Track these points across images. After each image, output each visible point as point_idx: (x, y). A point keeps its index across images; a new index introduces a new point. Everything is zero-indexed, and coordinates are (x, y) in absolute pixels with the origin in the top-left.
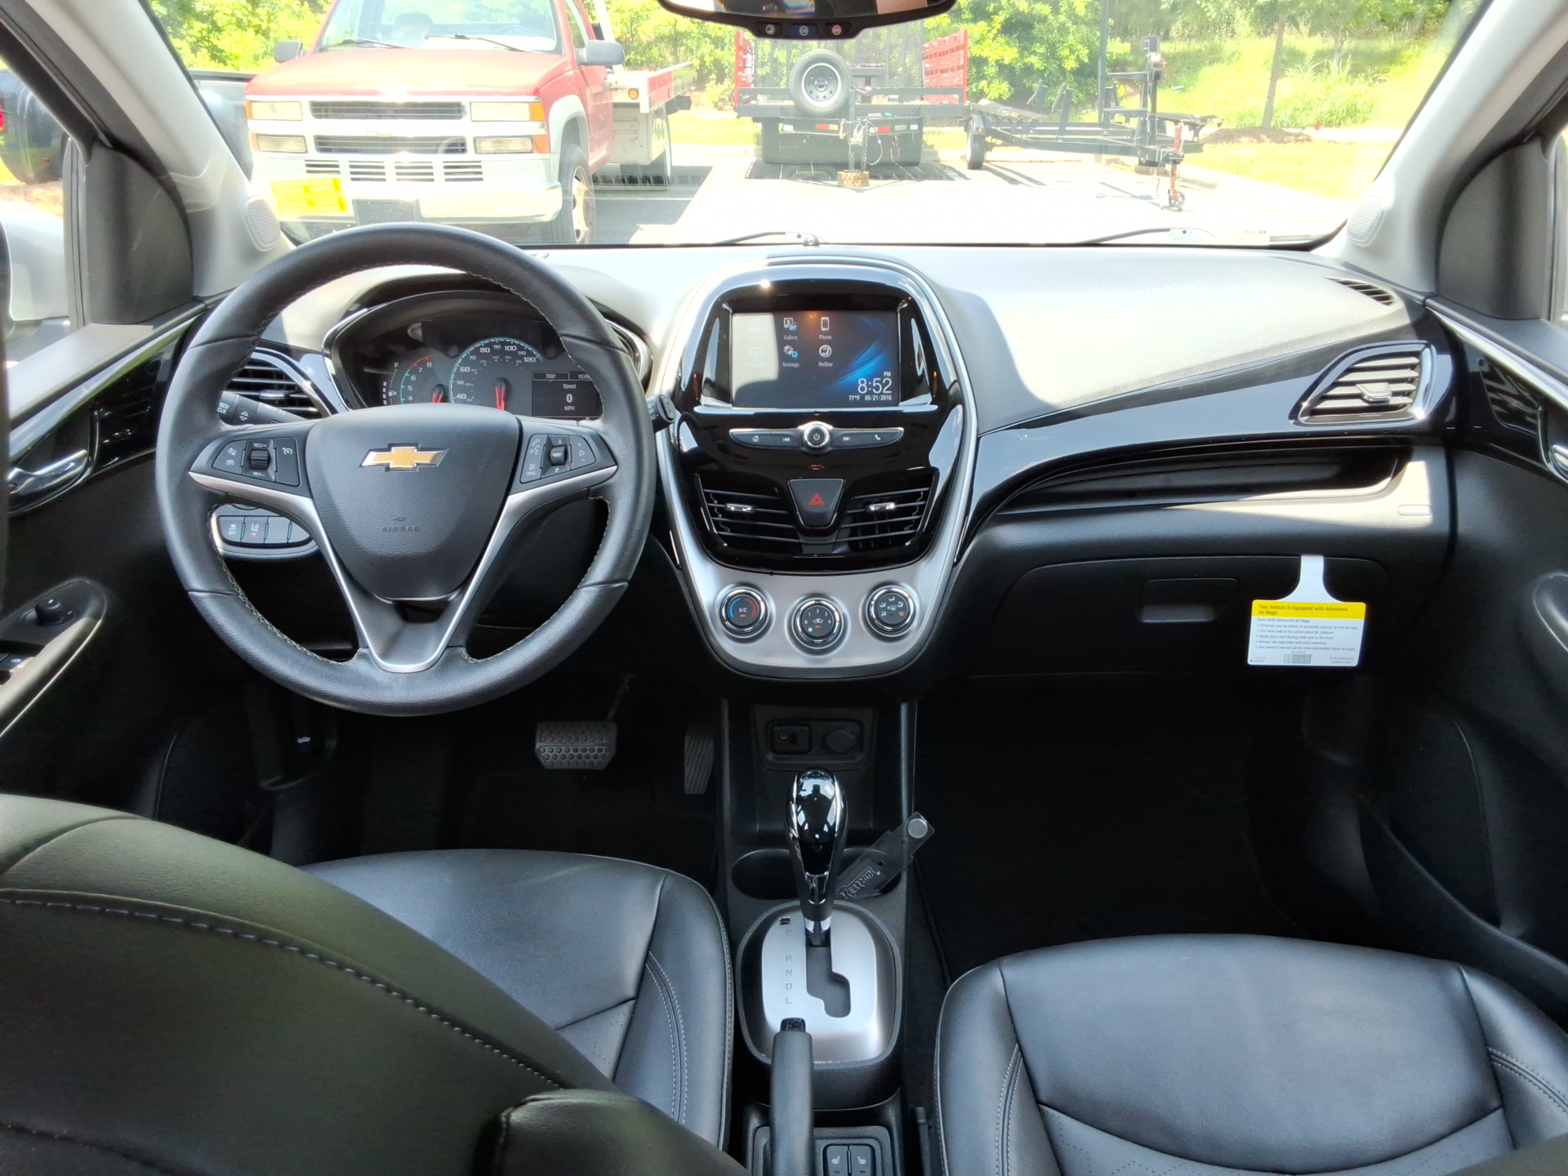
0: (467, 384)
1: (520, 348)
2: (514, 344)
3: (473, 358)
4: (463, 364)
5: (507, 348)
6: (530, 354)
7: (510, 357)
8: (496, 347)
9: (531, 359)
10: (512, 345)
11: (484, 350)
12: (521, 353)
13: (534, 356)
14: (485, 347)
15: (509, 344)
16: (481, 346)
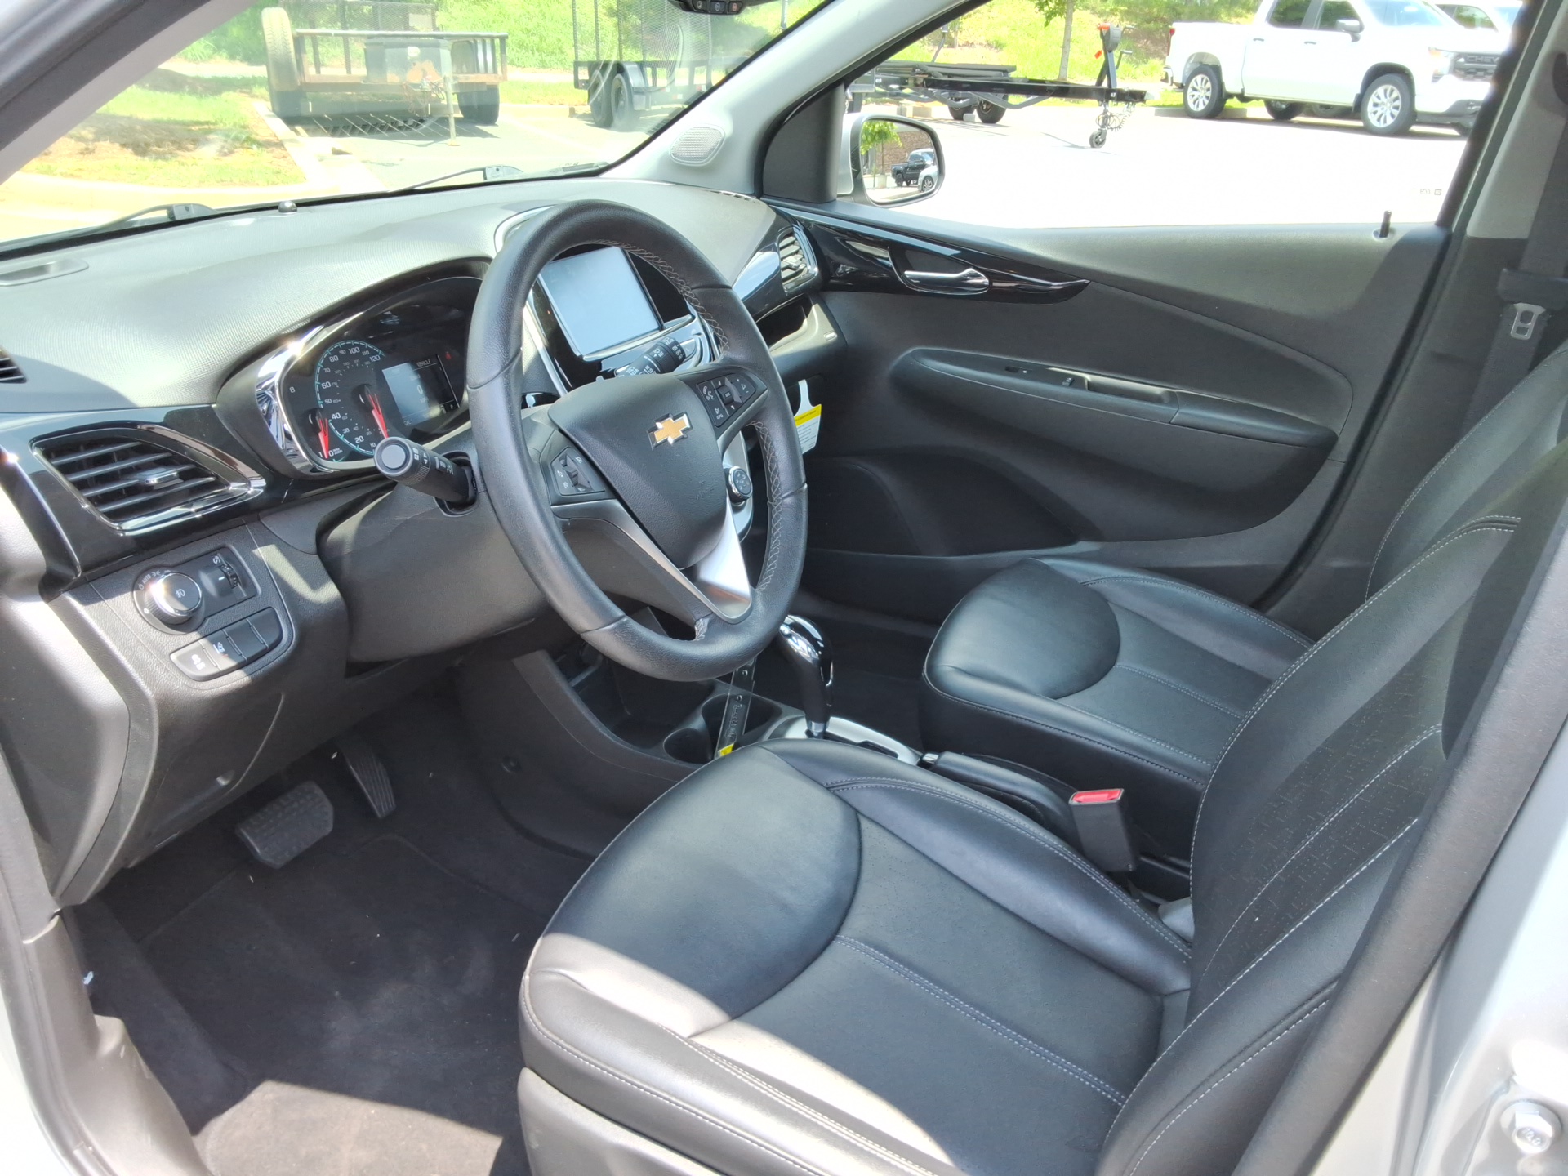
0: (335, 401)
1: (362, 348)
2: (355, 345)
3: (327, 370)
4: (322, 380)
5: (351, 351)
6: (373, 353)
7: (357, 361)
8: (343, 352)
9: (376, 357)
10: (354, 347)
11: (333, 359)
12: (366, 353)
13: (378, 353)
14: (332, 355)
15: (351, 346)
16: (329, 356)
